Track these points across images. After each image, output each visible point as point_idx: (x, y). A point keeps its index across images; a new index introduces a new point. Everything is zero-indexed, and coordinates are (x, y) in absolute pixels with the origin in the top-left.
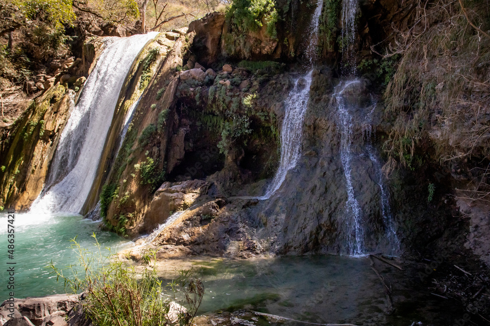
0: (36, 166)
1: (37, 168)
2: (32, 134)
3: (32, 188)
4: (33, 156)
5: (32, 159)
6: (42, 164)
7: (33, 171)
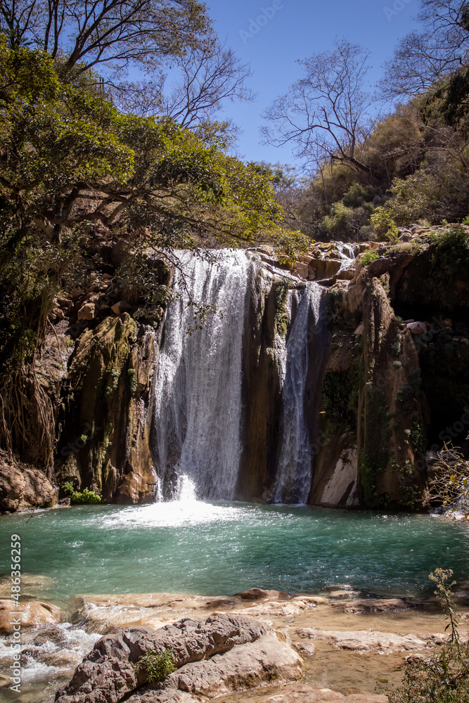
0: (135, 436)
1: (138, 437)
2: (118, 389)
3: (139, 467)
4: (128, 421)
5: (128, 425)
6: (143, 433)
7: (133, 444)
